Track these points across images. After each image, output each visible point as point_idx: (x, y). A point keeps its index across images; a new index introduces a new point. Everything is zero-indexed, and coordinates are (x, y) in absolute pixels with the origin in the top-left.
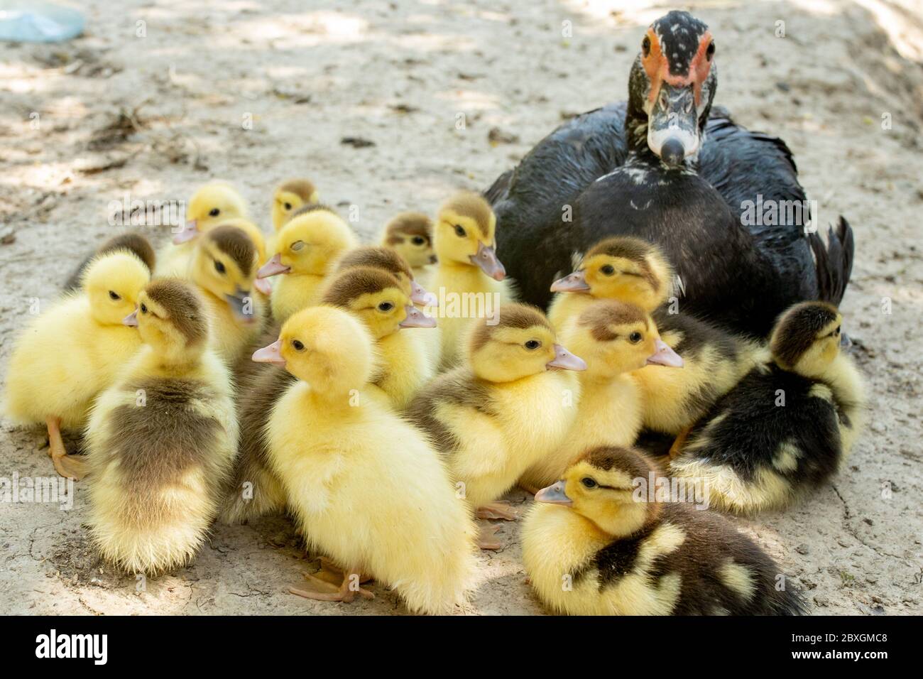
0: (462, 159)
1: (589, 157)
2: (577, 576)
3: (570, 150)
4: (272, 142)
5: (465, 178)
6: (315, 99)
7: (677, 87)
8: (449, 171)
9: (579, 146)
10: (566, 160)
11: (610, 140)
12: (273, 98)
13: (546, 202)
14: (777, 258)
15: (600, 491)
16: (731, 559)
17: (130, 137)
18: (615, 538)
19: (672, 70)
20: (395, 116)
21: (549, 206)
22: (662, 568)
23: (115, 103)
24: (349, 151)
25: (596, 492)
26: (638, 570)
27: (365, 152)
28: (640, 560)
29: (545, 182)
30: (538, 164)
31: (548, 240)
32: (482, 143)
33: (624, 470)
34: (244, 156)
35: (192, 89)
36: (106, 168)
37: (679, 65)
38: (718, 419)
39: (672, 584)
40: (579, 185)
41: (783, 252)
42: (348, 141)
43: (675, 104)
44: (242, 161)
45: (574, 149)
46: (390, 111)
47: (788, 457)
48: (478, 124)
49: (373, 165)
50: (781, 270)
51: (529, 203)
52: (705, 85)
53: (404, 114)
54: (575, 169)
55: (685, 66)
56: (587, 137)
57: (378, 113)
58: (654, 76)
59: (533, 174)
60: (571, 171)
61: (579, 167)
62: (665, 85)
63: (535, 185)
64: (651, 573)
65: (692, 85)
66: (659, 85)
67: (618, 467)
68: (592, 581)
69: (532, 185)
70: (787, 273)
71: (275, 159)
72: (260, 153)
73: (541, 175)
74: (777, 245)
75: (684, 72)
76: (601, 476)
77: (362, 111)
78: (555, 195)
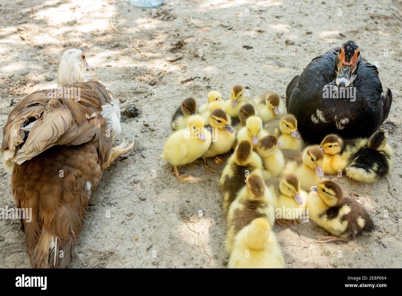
0: (278, 52)
1: (322, 76)
2: (321, 216)
3: (316, 74)
4: (223, 48)
5: (279, 61)
6: (234, 28)
7: (346, 66)
8: (275, 58)
9: (318, 73)
10: (315, 77)
11: (327, 71)
12: (221, 27)
13: (309, 91)
14: (373, 107)
15: (326, 193)
16: (361, 217)
17: (182, 48)
18: (329, 207)
19: (346, 60)
20: (258, 34)
21: (311, 92)
22: (344, 218)
23: (176, 31)
24: (245, 50)
25: (325, 193)
26: (338, 218)
27: (250, 50)
28: (339, 215)
29: (309, 84)
30: (307, 78)
31: (310, 104)
32: (284, 45)
33: (333, 190)
34: (216, 54)
35: (198, 25)
36: (176, 60)
37: (348, 59)
38: (356, 158)
39: (346, 223)
40: (319, 86)
41: (375, 105)
42: (245, 47)
43: (345, 71)
44: (215, 56)
45: (317, 74)
46: (256, 32)
47: (375, 167)
48: (282, 37)
49: (253, 56)
50: (374, 111)
51: (305, 90)
52: (355, 64)
53: (260, 33)
54: (318, 81)
55: (350, 59)
56: (320, 70)
57: (252, 34)
58: (341, 60)
59: (305, 81)
60: (316, 81)
61: (318, 80)
62: (343, 64)
63: (306, 85)
64: (341, 219)
65: (351, 65)
66: (342, 64)
67: (331, 189)
68: (325, 218)
69: (305, 85)
70: (376, 112)
71: (224, 55)
72: (220, 52)
73: (308, 82)
74: (374, 103)
75: (349, 61)
76: (327, 190)
77: (247, 33)
78: (312, 89)
